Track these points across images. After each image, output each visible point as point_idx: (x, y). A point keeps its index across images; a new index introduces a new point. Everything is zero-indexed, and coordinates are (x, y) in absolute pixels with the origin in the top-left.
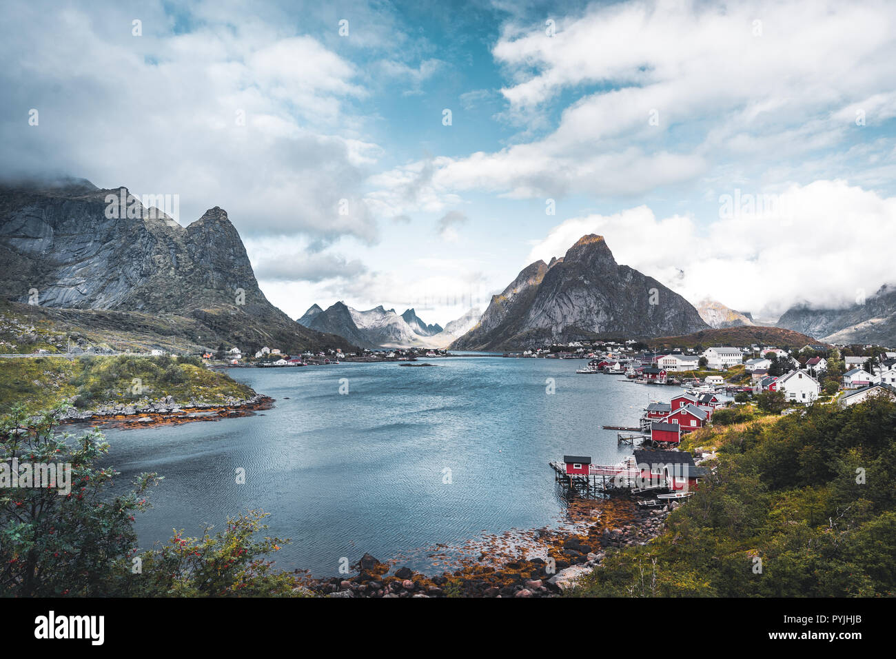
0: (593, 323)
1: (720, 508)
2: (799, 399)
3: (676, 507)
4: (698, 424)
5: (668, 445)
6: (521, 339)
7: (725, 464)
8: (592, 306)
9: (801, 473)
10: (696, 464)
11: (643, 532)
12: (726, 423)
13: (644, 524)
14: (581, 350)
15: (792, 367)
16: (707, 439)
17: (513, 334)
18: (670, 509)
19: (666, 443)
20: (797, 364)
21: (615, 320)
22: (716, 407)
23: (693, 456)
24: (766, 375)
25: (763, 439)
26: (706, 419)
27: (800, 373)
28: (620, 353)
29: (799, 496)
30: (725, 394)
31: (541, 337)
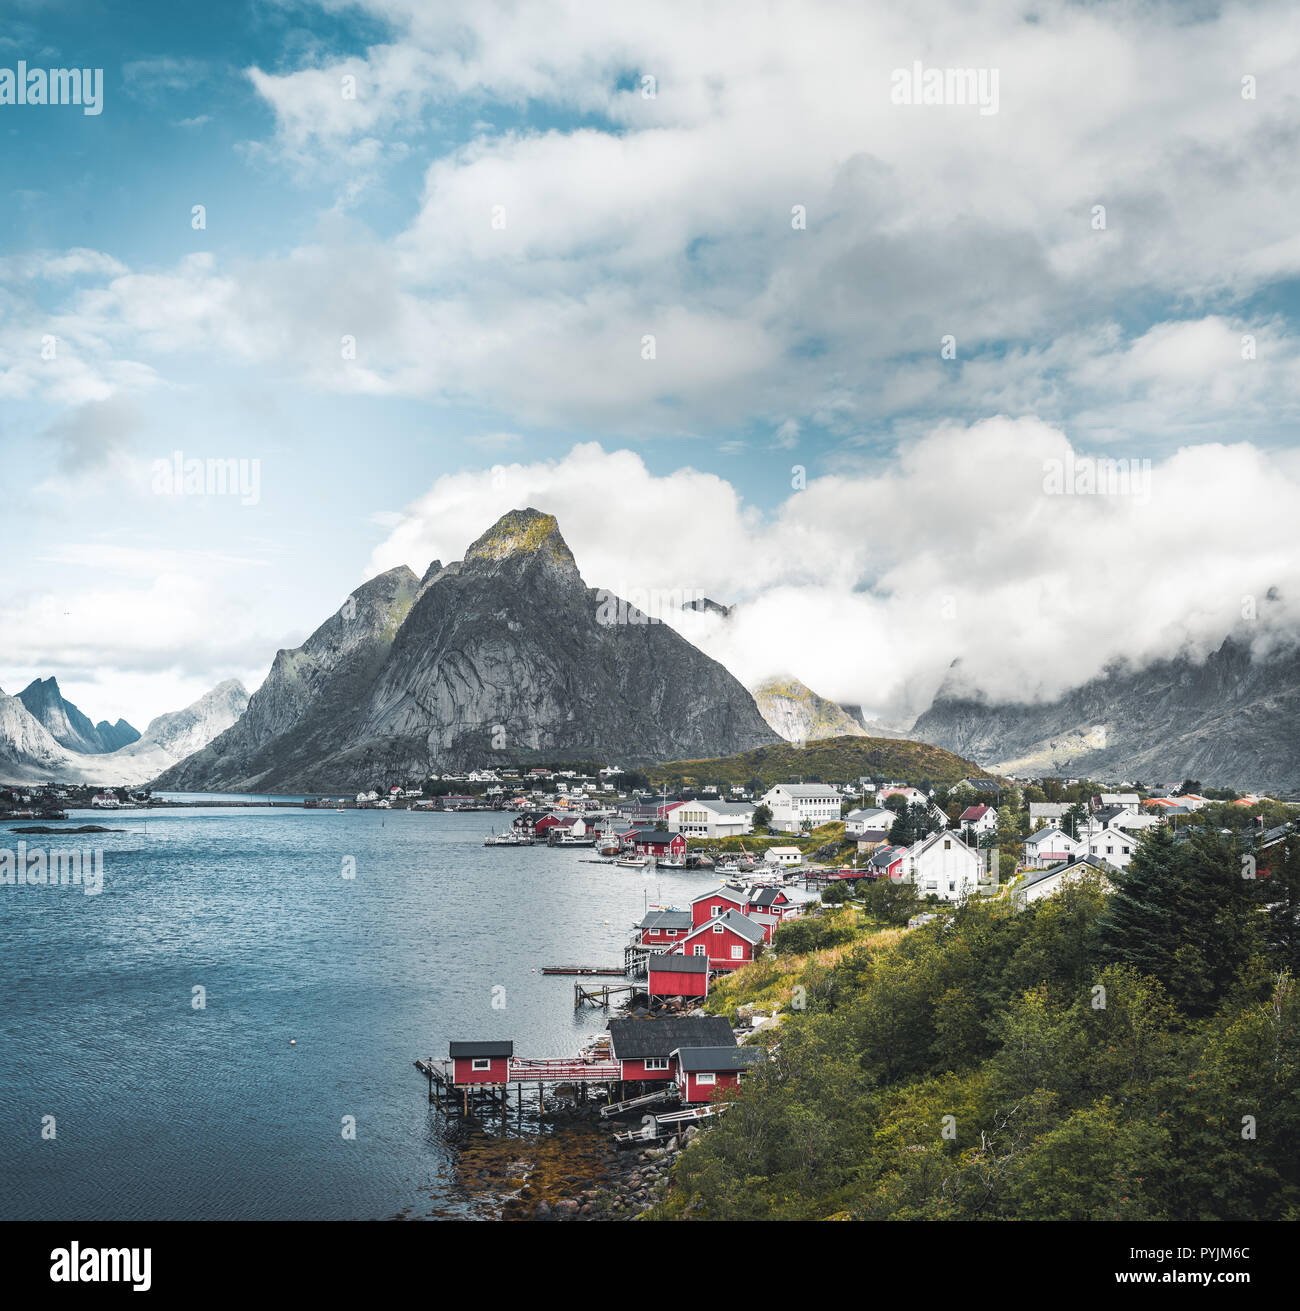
0: (527, 726)
1: (782, 1132)
2: (942, 892)
3: (694, 1138)
4: (747, 955)
5: (683, 1004)
6: (350, 762)
7: (797, 1037)
8: (524, 685)
9: (936, 1047)
10: (740, 1041)
11: (622, 1201)
12: (802, 950)
13: (625, 1182)
14: (498, 790)
15: (933, 825)
16: (763, 985)
17: (333, 749)
18: (681, 1145)
19: (679, 999)
20: (944, 820)
21: (577, 718)
22: (786, 916)
23: (732, 1024)
24: (884, 843)
25: (871, 980)
26: (762, 942)
27: (947, 837)
28: (586, 796)
29: (932, 1092)
30: (804, 886)
31: (402, 759)
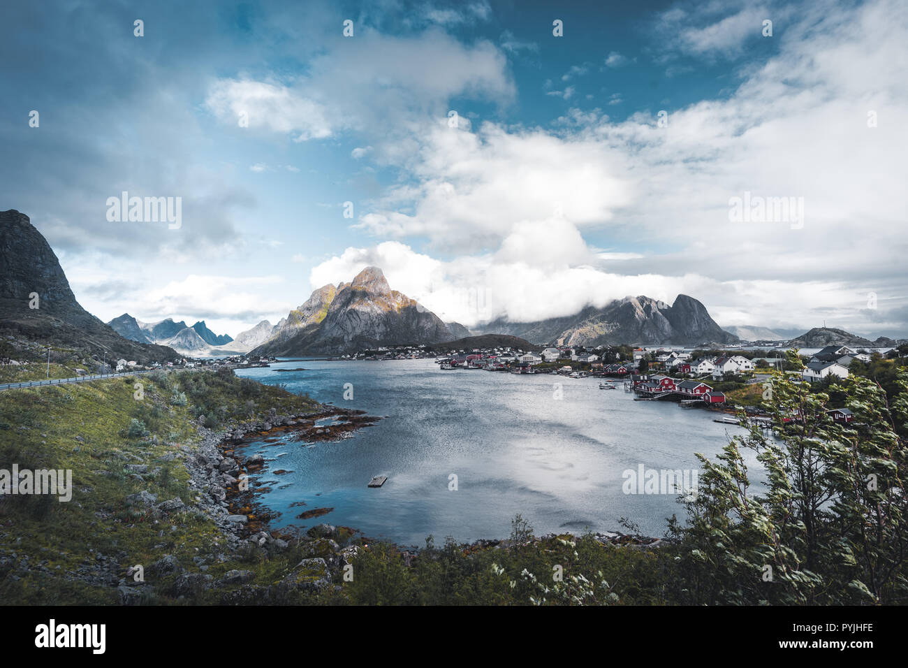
0: (375, 333)
6: (319, 346)
8: (374, 320)
17: (311, 342)
31: (335, 345)
